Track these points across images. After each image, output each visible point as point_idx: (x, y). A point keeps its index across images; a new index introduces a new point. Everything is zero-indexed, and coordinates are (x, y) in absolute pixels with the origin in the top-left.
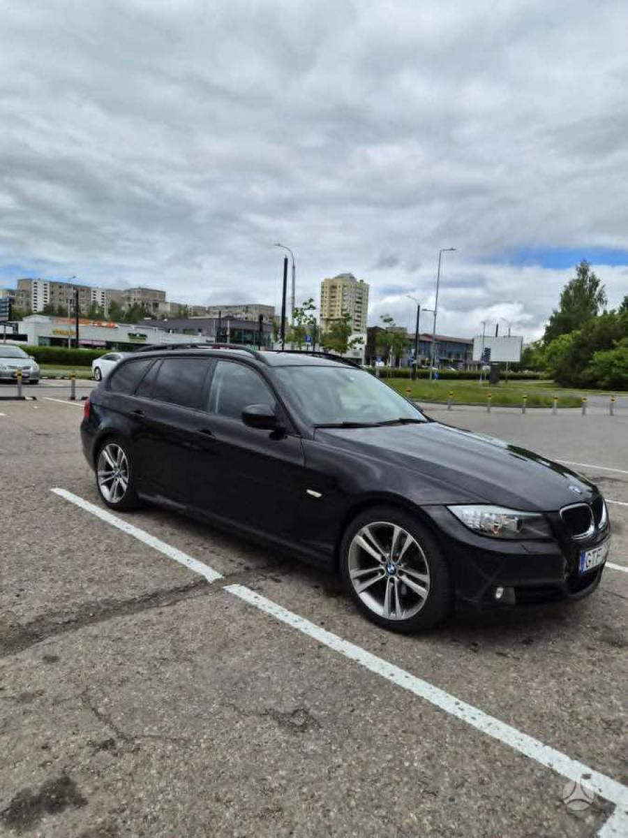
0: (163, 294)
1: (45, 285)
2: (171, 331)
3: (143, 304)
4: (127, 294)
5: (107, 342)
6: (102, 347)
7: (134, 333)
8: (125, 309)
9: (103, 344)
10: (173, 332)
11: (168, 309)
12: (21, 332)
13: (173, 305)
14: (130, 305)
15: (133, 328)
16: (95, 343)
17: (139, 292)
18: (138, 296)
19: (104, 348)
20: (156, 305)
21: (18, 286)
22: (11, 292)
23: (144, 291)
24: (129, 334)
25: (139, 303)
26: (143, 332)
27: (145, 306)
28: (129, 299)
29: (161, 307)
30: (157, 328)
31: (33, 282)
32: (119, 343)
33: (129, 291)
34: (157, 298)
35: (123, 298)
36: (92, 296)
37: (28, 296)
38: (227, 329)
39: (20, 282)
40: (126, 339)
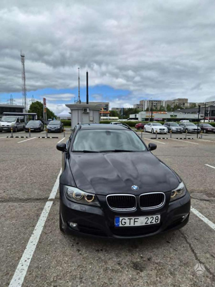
0: (187, 100)
1: (147, 101)
2: (187, 113)
3: (179, 104)
4: (174, 101)
5: (163, 119)
6: (161, 120)
7: (172, 115)
8: (172, 106)
9: (162, 119)
10: (188, 114)
11: (189, 105)
12: (137, 117)
13: (190, 103)
14: (174, 105)
15: (172, 113)
16: (159, 119)
17: (178, 100)
18: (177, 101)
19: (162, 121)
20: (184, 104)
21: (140, 103)
22: (138, 105)
23: (179, 100)
24: (171, 115)
25: (178, 104)
26: (175, 114)
27: (180, 104)
28: (174, 103)
29: (186, 104)
30: (181, 113)
31: (144, 101)
32: (167, 119)
33: (174, 100)
34: (184, 102)
35: (172, 103)
36: (162, 103)
37: (143, 106)
38: (208, 110)
39: (140, 102)
40: (169, 117)
